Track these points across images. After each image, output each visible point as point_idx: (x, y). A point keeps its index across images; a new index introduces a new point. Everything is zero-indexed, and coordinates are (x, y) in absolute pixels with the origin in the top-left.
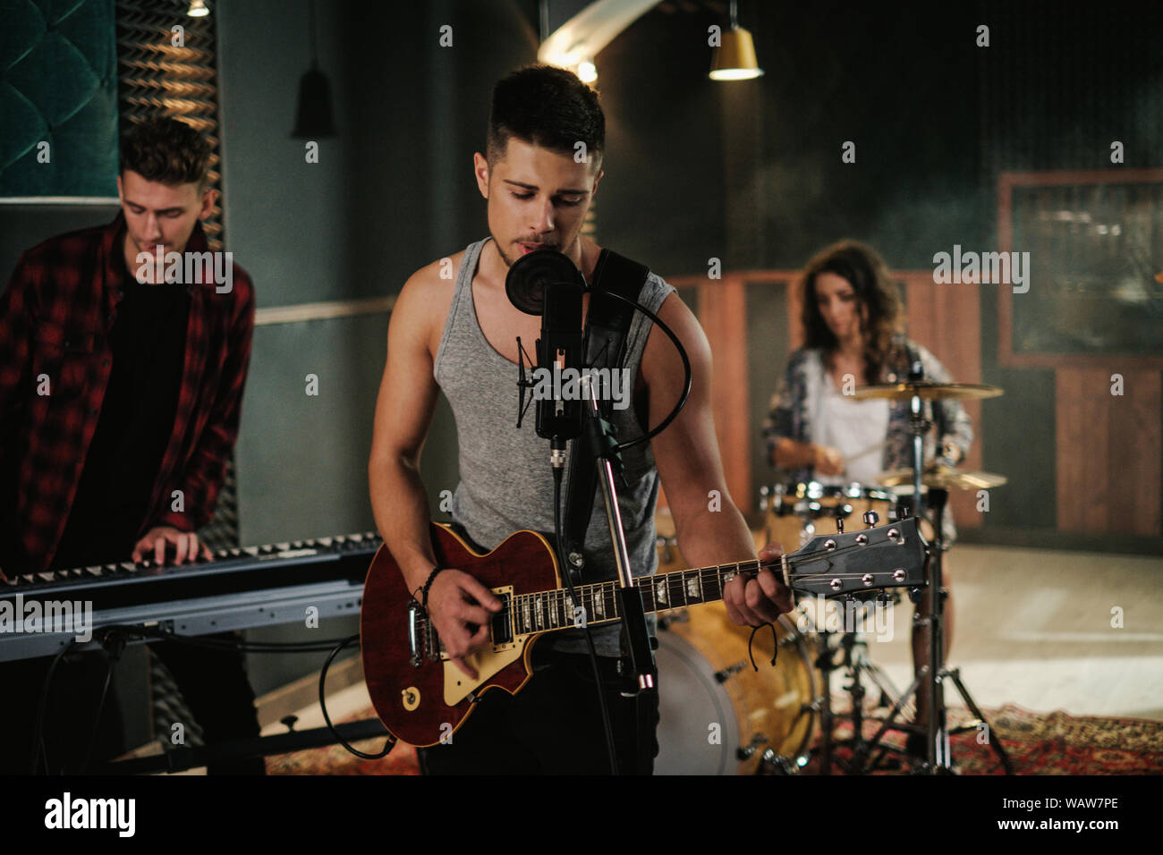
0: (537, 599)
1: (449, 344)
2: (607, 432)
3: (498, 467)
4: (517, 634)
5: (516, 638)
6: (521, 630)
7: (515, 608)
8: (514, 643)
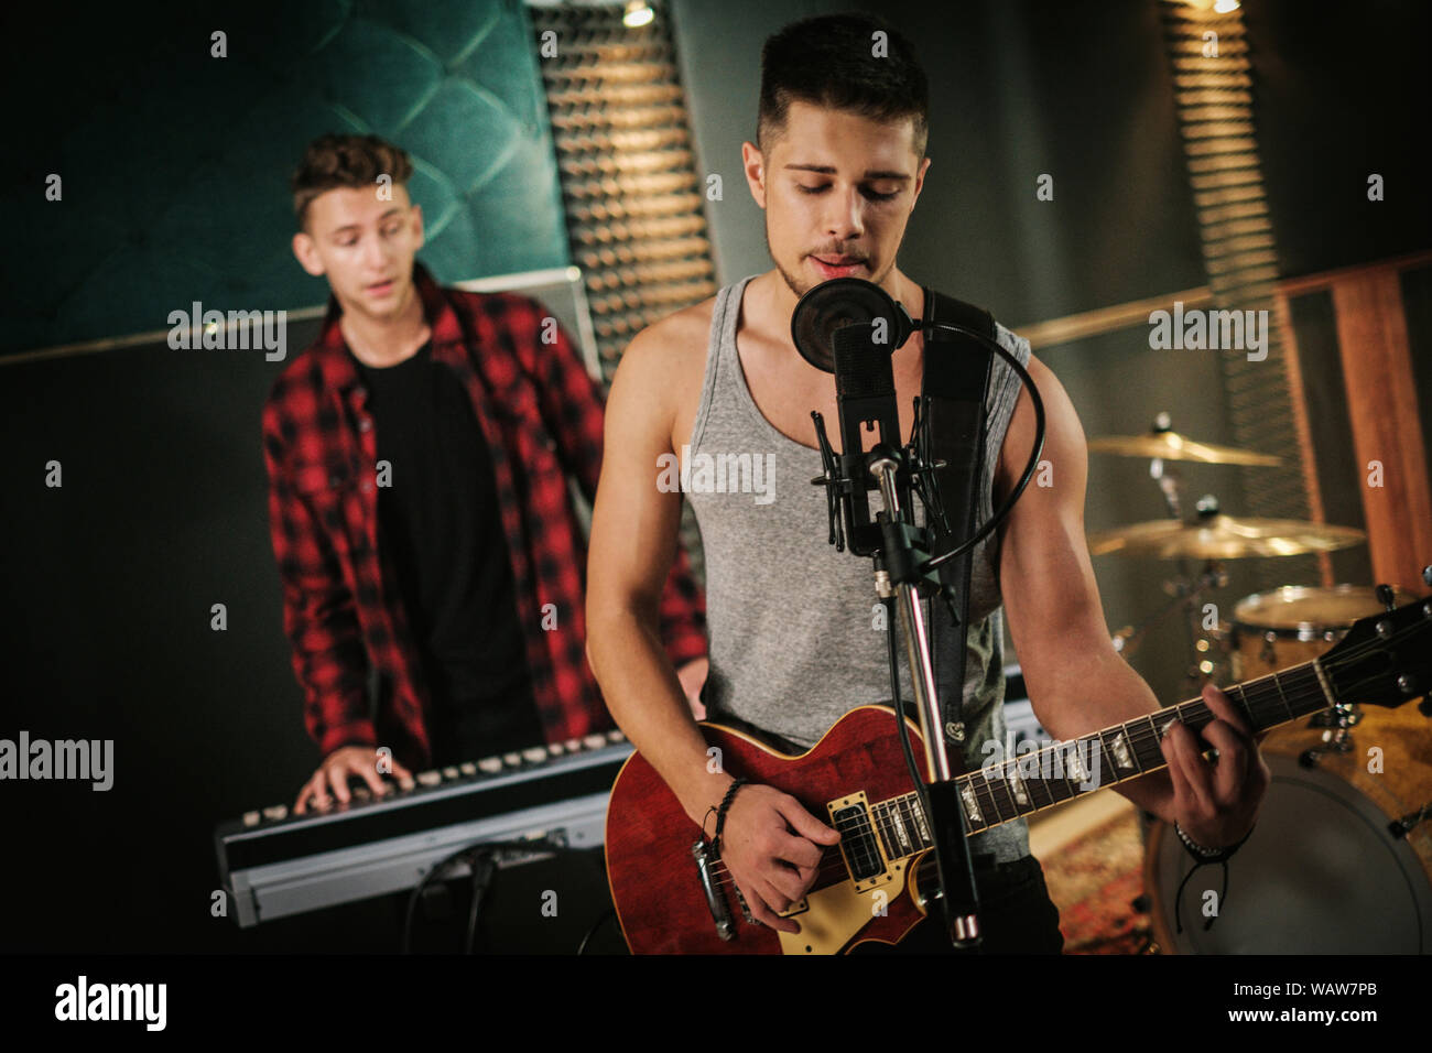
0: (911, 803)
1: (708, 429)
2: (913, 542)
4: (890, 858)
5: (890, 866)
6: (896, 852)
7: (878, 823)
8: (888, 874)
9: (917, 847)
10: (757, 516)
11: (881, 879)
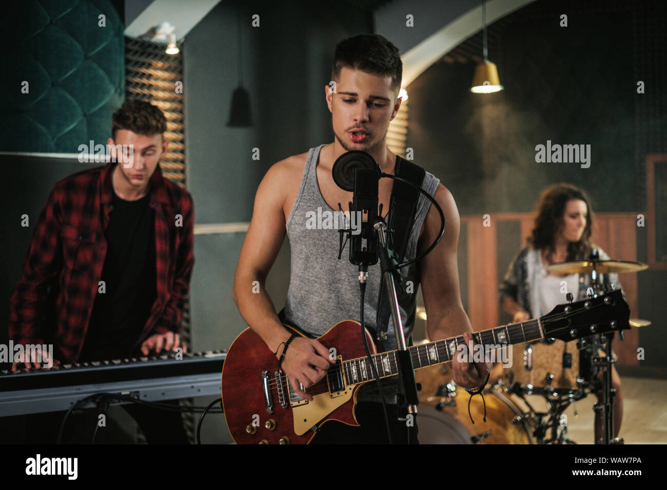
0: (361, 362)
2: (391, 256)
3: (326, 281)
4: (348, 384)
5: (347, 388)
6: (351, 381)
7: (345, 369)
8: (345, 391)
9: (360, 380)
10: (317, 242)
11: (342, 393)
